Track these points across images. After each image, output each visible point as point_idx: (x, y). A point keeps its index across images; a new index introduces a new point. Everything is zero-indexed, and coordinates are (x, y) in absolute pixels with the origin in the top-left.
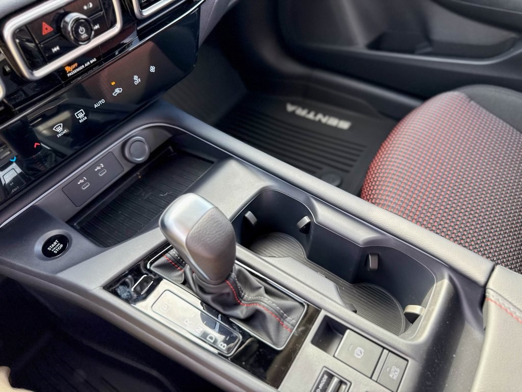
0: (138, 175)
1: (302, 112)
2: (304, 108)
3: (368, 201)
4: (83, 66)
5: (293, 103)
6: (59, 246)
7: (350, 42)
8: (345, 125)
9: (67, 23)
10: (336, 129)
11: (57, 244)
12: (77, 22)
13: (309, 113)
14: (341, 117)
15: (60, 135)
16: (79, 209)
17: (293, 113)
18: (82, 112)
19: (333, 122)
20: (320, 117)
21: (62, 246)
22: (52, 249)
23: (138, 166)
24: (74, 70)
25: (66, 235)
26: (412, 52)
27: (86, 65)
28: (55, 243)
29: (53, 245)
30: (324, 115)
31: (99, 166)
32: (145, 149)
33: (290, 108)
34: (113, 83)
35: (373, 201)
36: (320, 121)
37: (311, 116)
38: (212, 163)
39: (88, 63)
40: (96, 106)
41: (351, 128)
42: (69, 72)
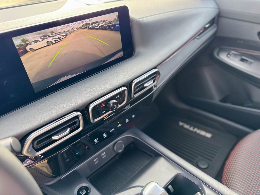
0: (117, 158)
1: (187, 126)
2: (188, 124)
3: (226, 186)
4: (110, 116)
5: (182, 122)
6: (85, 192)
7: (212, 98)
8: (209, 135)
9: (110, 104)
10: (204, 137)
11: (84, 191)
12: (114, 103)
13: (190, 127)
14: (207, 131)
15: (96, 143)
16: (92, 172)
17: (182, 126)
18: (105, 134)
19: (203, 133)
20: (196, 130)
21: (86, 192)
22: (81, 193)
23: (118, 154)
24: (106, 118)
25: (88, 187)
26: (242, 105)
27: (111, 116)
28: (83, 190)
29: (82, 191)
30: (198, 129)
31: (103, 153)
32: (122, 147)
33: (181, 124)
34: (119, 122)
35: (229, 186)
36: (196, 132)
37: (191, 129)
38: (152, 156)
39: (112, 115)
40: (111, 131)
41: (212, 137)
42: (105, 119)
